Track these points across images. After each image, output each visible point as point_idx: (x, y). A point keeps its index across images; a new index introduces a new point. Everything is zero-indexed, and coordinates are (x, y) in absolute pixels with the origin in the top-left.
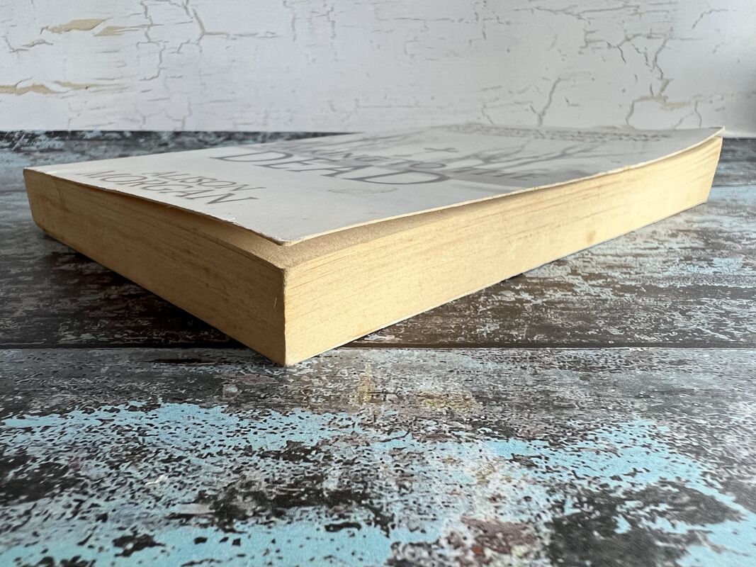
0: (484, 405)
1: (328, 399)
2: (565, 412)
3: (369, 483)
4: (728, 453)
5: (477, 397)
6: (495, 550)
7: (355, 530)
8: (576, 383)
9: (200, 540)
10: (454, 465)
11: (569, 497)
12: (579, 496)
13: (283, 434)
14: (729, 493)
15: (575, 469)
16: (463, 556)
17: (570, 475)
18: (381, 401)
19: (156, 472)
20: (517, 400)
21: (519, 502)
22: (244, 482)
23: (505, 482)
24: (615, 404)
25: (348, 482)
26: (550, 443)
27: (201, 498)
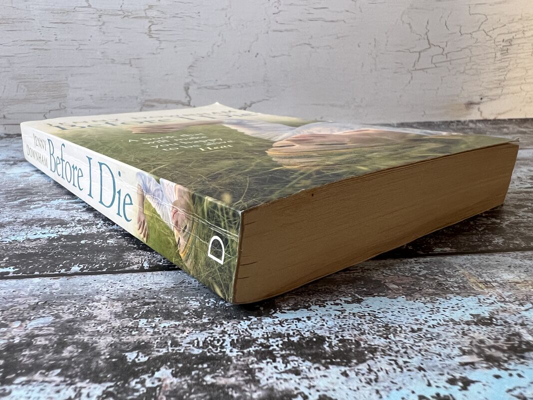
1: (459, 288)
9: (497, 377)
13: (461, 310)
18: (492, 287)
19: (416, 339)
22: (477, 340)
27: (464, 352)
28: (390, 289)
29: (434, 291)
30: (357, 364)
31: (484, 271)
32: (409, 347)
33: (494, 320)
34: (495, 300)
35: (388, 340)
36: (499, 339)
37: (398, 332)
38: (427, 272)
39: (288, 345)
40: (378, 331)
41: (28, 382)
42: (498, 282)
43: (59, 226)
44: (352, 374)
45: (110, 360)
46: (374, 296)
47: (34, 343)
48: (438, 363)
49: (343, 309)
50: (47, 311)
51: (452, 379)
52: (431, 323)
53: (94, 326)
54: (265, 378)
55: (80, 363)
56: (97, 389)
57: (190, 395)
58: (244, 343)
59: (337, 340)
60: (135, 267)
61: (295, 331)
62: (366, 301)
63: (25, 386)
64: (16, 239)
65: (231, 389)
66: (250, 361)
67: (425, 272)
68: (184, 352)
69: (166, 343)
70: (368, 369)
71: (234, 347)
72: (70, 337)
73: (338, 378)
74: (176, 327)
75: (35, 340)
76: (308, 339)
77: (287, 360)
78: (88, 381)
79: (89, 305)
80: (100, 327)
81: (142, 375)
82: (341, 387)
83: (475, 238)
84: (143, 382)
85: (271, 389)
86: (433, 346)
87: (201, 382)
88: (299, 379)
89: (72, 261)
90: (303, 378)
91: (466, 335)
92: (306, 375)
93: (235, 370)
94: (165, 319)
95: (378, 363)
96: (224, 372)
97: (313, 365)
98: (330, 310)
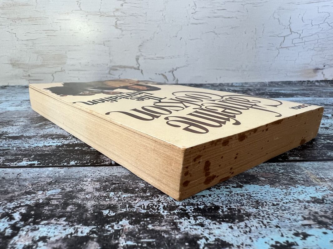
1: (304, 181)
9: (325, 233)
13: (304, 194)
18: (325, 181)
19: (275, 209)
22: (313, 212)
27: (305, 218)
28: (260, 181)
29: (288, 182)
30: (238, 222)
31: (320, 172)
32: (271, 214)
33: (325, 200)
35: (258, 210)
36: (328, 212)
38: (284, 171)
39: (197, 210)
40: (252, 204)
41: (48, 224)
42: (329, 179)
43: (62, 139)
44: (235, 228)
45: (93, 214)
46: (250, 184)
47: (51, 203)
48: (288, 224)
49: (231, 191)
50: (57, 186)
51: (297, 233)
52: (285, 201)
53: (84, 195)
54: (183, 228)
55: (77, 215)
56: (87, 229)
57: (139, 235)
58: (171, 208)
59: (227, 209)
60: (107, 163)
61: (201, 202)
62: (245, 187)
63: (47, 226)
64: (38, 146)
65: (163, 233)
66: (175, 218)
67: (283, 171)
68: (136, 211)
69: (126, 206)
70: (245, 225)
71: (165, 210)
72: (71, 200)
73: (227, 230)
74: (131, 197)
75: (51, 201)
76: (209, 207)
77: (197, 218)
78: (81, 224)
79: (81, 183)
80: (87, 196)
81: (112, 223)
82: (229, 235)
83: (316, 152)
84: (112, 227)
85: (187, 234)
86: (286, 214)
87: (146, 228)
88: (204, 229)
89: (70, 159)
90: (205, 229)
91: (307, 208)
92: (208, 227)
93: (166, 222)
94: (125, 193)
95: (252, 223)
96: (159, 223)
97: (212, 222)
98: (223, 191)
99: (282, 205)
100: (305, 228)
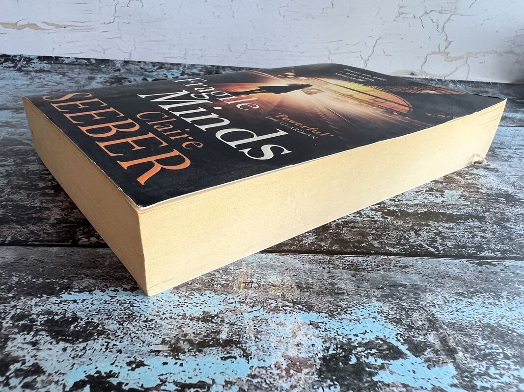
0: (301, 291)
1: (223, 285)
2: (340, 296)
3: (241, 335)
4: (412, 322)
5: (298, 286)
6: (295, 371)
7: (234, 360)
8: (349, 279)
9: (165, 364)
10: (282, 327)
11: (332, 345)
12: (337, 345)
13: (200, 307)
14: (405, 345)
15: (338, 330)
16: (281, 373)
17: (335, 333)
18: (249, 288)
19: (141, 327)
20: (317, 289)
21: (309, 347)
22: (183, 333)
23: (304, 336)
24: (365, 292)
25: (232, 335)
26: (329, 315)
27: (164, 342)
29: (201, 286)
30: (80, 342)
31: (260, 272)
32: (129, 334)
33: (216, 318)
34: (237, 299)
35: (121, 326)
36: (201, 334)
37: (134, 320)
39: (49, 322)
40: (121, 318)
42: (259, 284)
44: (69, 350)
48: (136, 349)
49: (115, 295)
51: (133, 361)
52: (166, 316)
54: (11, 346)
58: (20, 317)
59: (85, 322)
61: (63, 311)
66: (13, 331)
70: (84, 347)
71: (11, 320)
73: (57, 352)
76: (66, 318)
77: (37, 333)
82: (53, 359)
86: (147, 335)
90: (35, 349)
91: (180, 328)
92: (39, 347)
95: (95, 344)
98: (106, 296)
99: (156, 322)
100: (150, 355)
